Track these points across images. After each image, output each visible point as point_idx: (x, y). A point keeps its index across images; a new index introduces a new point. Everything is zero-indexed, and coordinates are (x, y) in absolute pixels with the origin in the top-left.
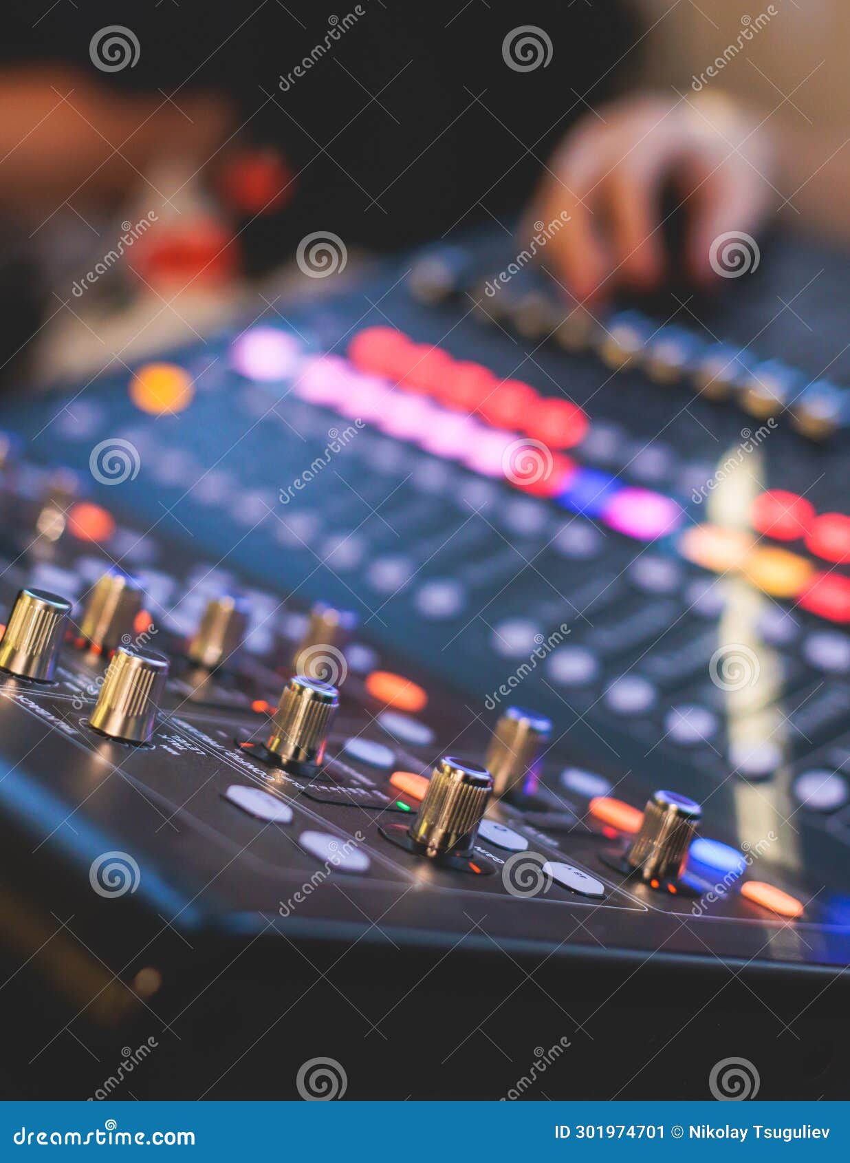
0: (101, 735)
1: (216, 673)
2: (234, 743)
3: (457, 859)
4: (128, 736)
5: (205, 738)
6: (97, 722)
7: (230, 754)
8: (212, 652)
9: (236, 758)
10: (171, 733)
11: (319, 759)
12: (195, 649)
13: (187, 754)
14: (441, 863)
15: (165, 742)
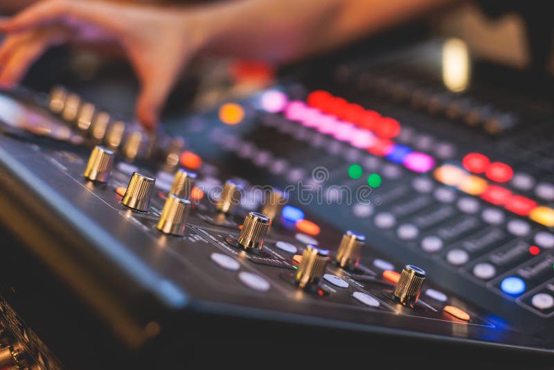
0: (161, 232)
1: (227, 214)
2: (224, 240)
3: (314, 288)
4: (174, 233)
5: (211, 237)
6: (160, 227)
7: (221, 243)
8: (226, 207)
9: (223, 245)
10: (195, 234)
11: (260, 248)
12: (219, 205)
13: (200, 242)
14: (307, 289)
15: (191, 237)
